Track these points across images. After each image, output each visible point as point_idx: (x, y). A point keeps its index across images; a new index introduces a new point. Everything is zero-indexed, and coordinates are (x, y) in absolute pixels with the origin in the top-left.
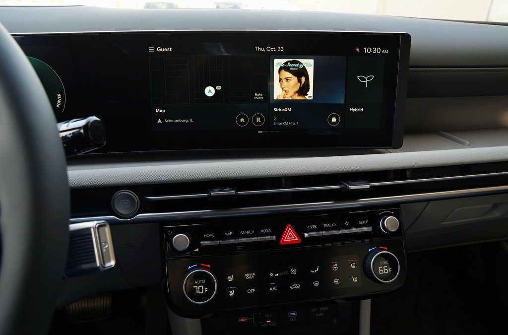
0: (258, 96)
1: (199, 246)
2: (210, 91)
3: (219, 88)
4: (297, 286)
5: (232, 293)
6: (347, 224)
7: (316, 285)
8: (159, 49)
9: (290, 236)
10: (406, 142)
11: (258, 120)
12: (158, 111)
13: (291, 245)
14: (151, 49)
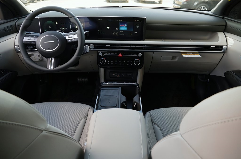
0: (117, 29)
1: (104, 55)
2: (108, 28)
3: (110, 27)
4: (120, 64)
5: (108, 64)
6: (132, 54)
7: (124, 64)
8: (99, 20)
9: (120, 55)
10: (145, 40)
11: (117, 33)
12: (99, 31)
13: (120, 57)
14: (98, 20)
